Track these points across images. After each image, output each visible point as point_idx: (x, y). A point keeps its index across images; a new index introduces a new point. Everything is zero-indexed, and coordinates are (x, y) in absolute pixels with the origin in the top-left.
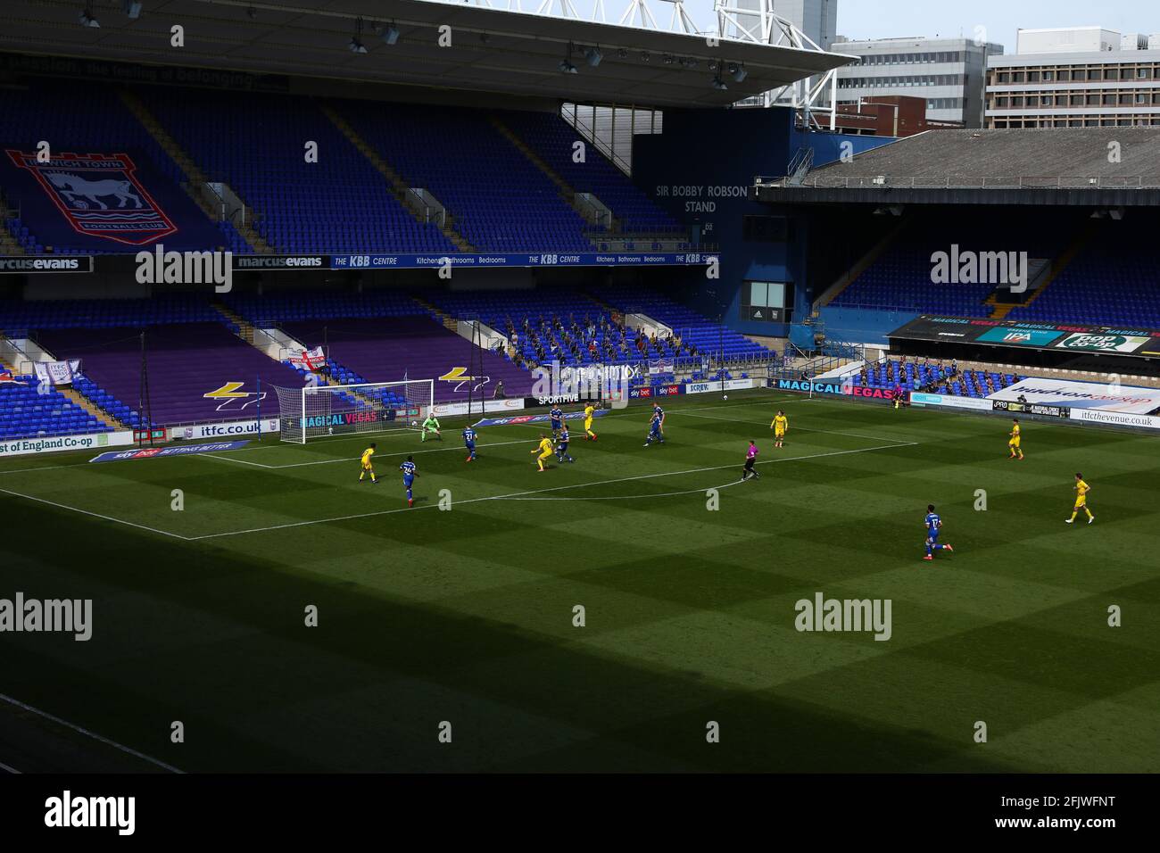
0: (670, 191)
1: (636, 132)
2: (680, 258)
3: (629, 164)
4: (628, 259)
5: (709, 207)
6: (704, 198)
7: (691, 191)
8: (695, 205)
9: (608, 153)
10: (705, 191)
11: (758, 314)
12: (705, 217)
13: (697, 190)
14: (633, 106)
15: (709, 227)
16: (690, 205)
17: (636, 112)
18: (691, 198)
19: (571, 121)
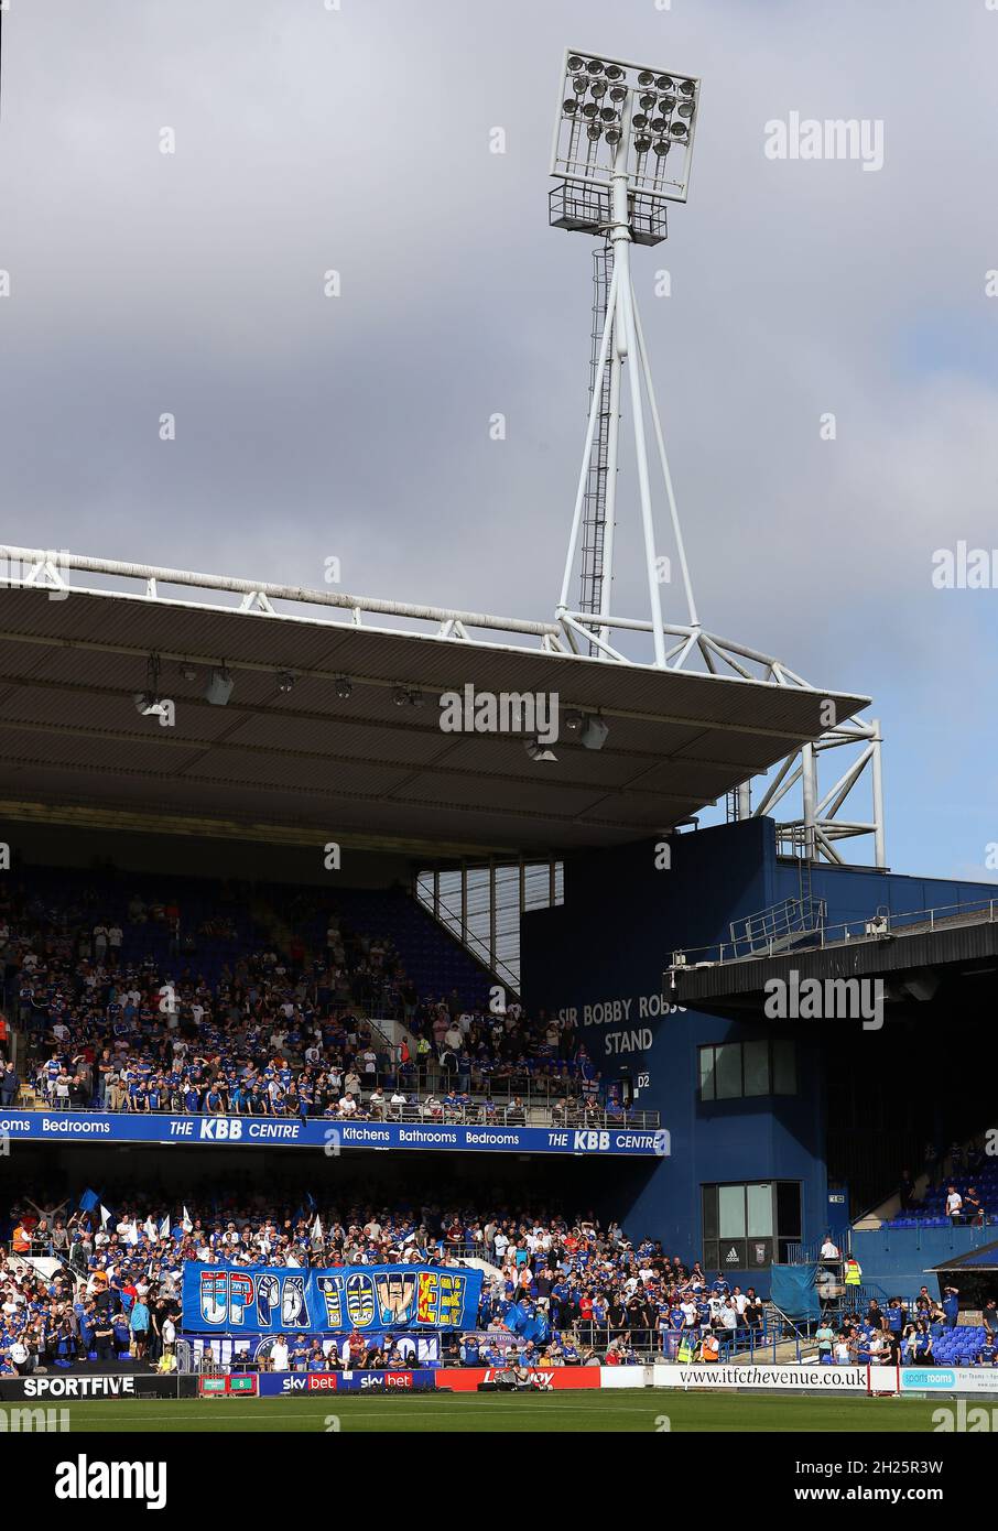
0: (580, 1017)
1: (528, 908)
2: (562, 1140)
3: (518, 974)
4: (424, 1137)
5: (642, 1041)
6: (633, 1023)
7: (612, 1011)
8: (620, 1039)
9: (486, 957)
10: (635, 1008)
11: (733, 1256)
12: (637, 1060)
13: (623, 1009)
14: (521, 860)
15: (644, 1080)
16: (612, 1041)
17: (527, 869)
18: (613, 1027)
19: (429, 904)
